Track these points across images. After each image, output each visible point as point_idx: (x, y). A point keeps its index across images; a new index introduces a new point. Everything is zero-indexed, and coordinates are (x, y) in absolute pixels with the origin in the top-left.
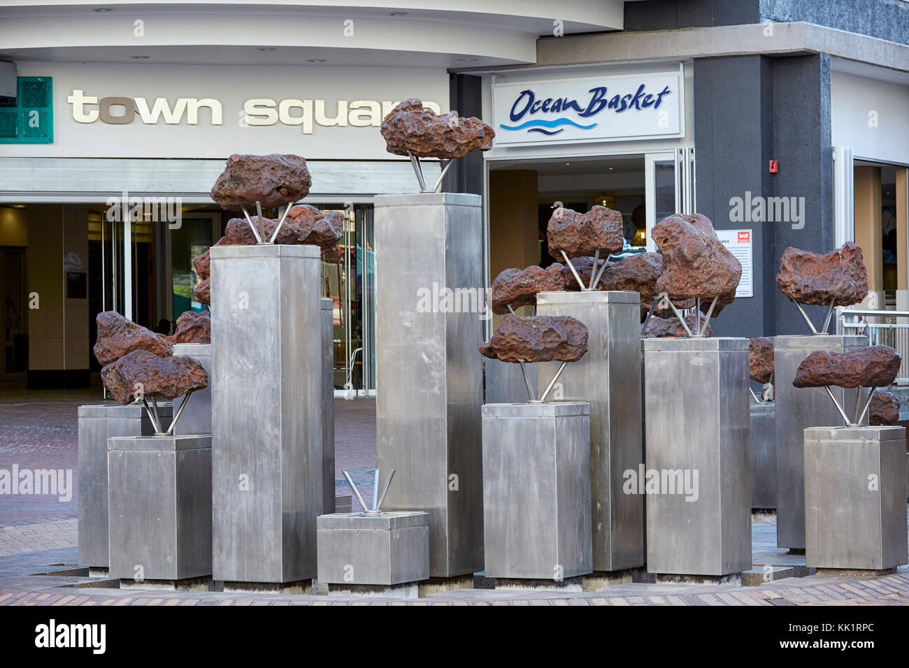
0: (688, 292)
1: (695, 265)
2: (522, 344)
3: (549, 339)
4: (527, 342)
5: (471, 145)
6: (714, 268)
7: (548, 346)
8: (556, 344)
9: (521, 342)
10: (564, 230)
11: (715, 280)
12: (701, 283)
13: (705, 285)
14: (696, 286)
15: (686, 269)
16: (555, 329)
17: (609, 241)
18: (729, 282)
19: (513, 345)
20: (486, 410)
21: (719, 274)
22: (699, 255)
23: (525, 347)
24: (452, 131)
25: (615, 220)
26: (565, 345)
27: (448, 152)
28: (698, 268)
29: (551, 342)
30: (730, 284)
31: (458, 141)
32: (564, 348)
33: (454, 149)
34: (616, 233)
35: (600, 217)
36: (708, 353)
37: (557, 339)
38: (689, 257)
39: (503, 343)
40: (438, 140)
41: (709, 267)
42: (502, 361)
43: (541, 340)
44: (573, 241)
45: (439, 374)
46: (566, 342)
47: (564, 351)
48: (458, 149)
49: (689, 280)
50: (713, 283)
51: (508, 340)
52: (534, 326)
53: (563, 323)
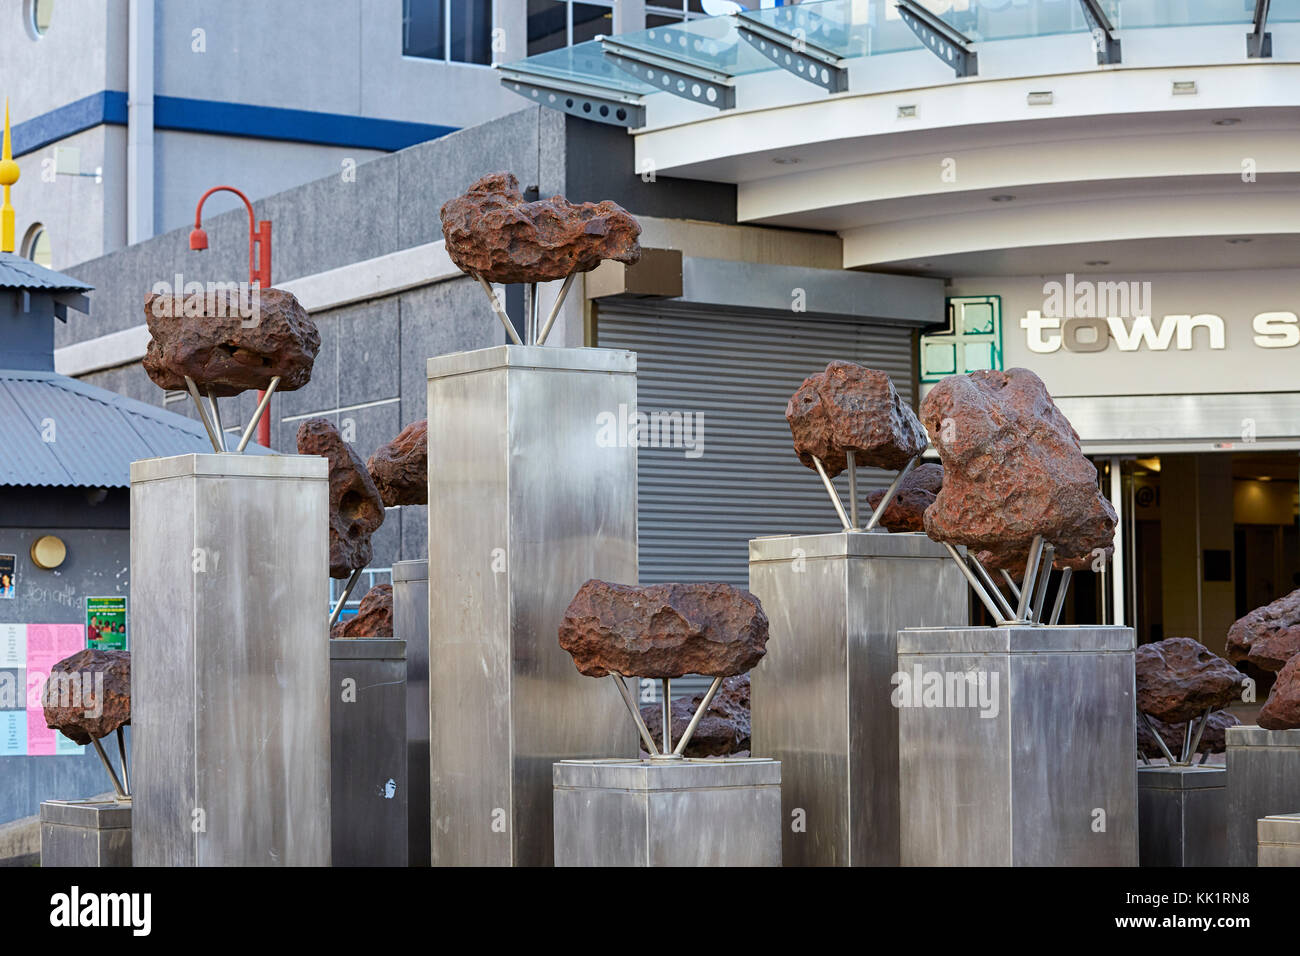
0: (969, 529)
1: (973, 472)
2: (607, 641)
3: (666, 630)
4: (617, 637)
5: (577, 250)
6: (1019, 478)
7: (664, 644)
8: (680, 642)
9: (606, 637)
10: (808, 415)
11: (1020, 503)
12: (991, 510)
13: (999, 514)
14: (983, 518)
15: (959, 481)
16: (677, 610)
17: (854, 432)
18: (1050, 507)
19: (590, 642)
20: (558, 772)
21: (1029, 492)
22: (977, 453)
23: (613, 647)
24: (522, 224)
25: (872, 388)
26: (701, 642)
27: (520, 266)
28: (980, 479)
29: (669, 636)
30: (1053, 512)
31: (542, 244)
32: (700, 648)
33: (535, 261)
34: (874, 414)
35: (840, 383)
36: (992, 659)
37: (682, 631)
38: (955, 457)
39: (573, 639)
40: (493, 242)
41: (1006, 476)
42: (584, 673)
43: (646, 633)
44: (818, 436)
45: (504, 698)
46: (699, 637)
47: (701, 654)
48: (545, 260)
49: (969, 504)
50: (1017, 511)
51: (580, 633)
52: (636, 605)
53: (705, 598)
